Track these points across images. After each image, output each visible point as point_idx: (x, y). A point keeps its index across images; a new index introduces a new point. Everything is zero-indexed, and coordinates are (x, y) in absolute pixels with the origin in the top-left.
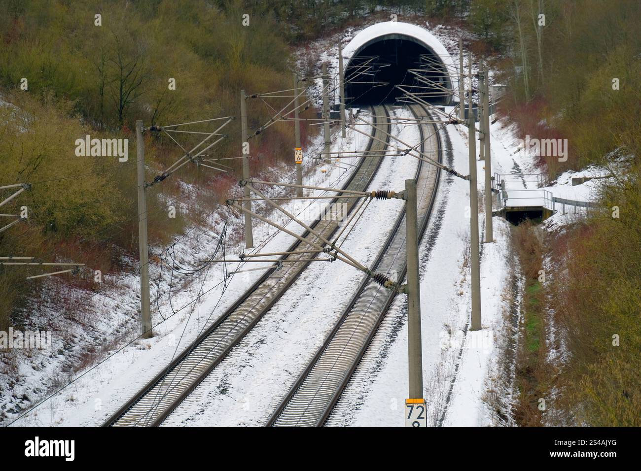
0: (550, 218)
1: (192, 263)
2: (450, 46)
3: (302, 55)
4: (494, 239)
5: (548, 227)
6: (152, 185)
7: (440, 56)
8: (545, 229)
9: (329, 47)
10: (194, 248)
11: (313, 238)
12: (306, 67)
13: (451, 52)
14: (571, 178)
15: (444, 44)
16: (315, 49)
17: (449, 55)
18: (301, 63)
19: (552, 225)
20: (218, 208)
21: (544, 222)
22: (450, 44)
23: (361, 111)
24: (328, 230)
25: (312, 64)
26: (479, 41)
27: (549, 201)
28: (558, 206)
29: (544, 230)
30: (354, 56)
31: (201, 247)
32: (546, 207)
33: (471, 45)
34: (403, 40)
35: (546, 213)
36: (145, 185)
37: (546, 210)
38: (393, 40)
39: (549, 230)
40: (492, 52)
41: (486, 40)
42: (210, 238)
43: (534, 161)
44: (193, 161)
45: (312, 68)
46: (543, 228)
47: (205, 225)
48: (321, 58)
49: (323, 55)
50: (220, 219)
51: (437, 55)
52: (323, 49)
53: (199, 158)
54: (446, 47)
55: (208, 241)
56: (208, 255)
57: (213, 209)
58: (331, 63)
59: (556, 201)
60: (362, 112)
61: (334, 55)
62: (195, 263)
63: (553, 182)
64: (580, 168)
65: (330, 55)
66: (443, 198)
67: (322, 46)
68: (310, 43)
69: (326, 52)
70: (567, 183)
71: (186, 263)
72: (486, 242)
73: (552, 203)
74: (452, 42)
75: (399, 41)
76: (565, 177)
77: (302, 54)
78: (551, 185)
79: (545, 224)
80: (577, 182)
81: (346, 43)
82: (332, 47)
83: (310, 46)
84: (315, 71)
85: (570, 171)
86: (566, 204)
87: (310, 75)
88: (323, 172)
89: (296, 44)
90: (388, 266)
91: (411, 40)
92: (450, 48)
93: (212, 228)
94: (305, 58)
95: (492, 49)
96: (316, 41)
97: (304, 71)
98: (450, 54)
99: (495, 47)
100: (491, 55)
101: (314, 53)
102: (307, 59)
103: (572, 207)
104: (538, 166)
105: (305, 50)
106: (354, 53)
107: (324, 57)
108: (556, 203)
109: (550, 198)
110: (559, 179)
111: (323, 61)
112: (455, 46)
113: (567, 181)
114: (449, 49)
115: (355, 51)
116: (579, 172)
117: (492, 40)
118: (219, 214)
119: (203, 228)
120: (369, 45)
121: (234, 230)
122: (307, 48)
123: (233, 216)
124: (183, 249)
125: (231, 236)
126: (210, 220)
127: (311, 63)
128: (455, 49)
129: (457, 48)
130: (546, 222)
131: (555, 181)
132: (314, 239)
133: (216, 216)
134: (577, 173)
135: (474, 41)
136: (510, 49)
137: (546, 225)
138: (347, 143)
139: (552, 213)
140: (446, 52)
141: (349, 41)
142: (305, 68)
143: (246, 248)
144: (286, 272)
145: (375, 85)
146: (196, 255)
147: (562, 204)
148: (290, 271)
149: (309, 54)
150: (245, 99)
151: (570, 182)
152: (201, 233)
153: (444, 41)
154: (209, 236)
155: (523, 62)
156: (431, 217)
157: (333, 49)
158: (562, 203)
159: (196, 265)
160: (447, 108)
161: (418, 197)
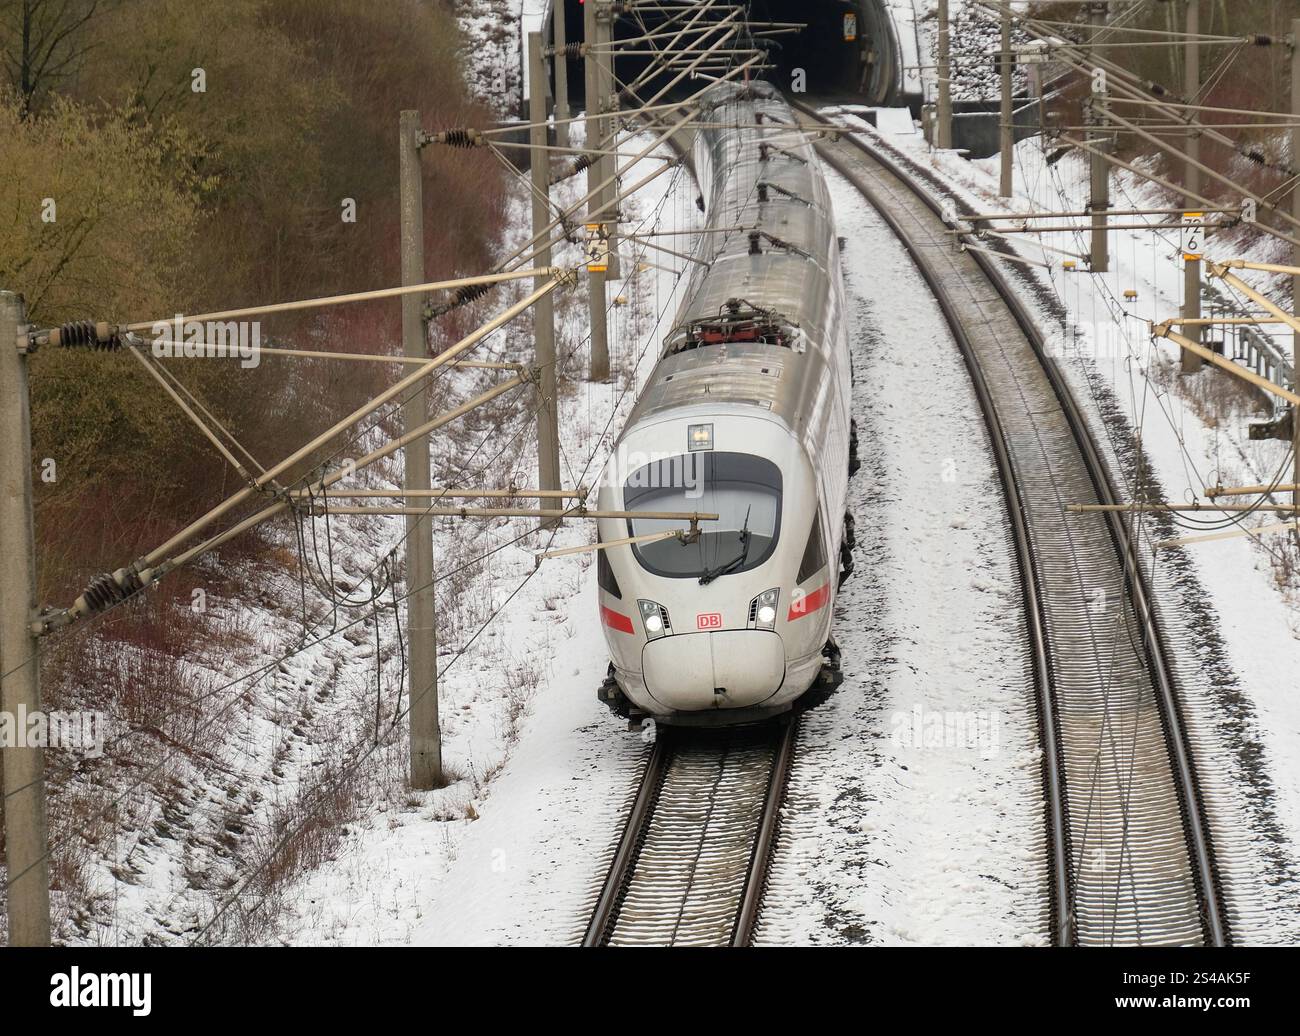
66: (1089, 382)
90: (1069, 580)
143: (544, 528)
160: (884, 115)
161: (1003, 380)
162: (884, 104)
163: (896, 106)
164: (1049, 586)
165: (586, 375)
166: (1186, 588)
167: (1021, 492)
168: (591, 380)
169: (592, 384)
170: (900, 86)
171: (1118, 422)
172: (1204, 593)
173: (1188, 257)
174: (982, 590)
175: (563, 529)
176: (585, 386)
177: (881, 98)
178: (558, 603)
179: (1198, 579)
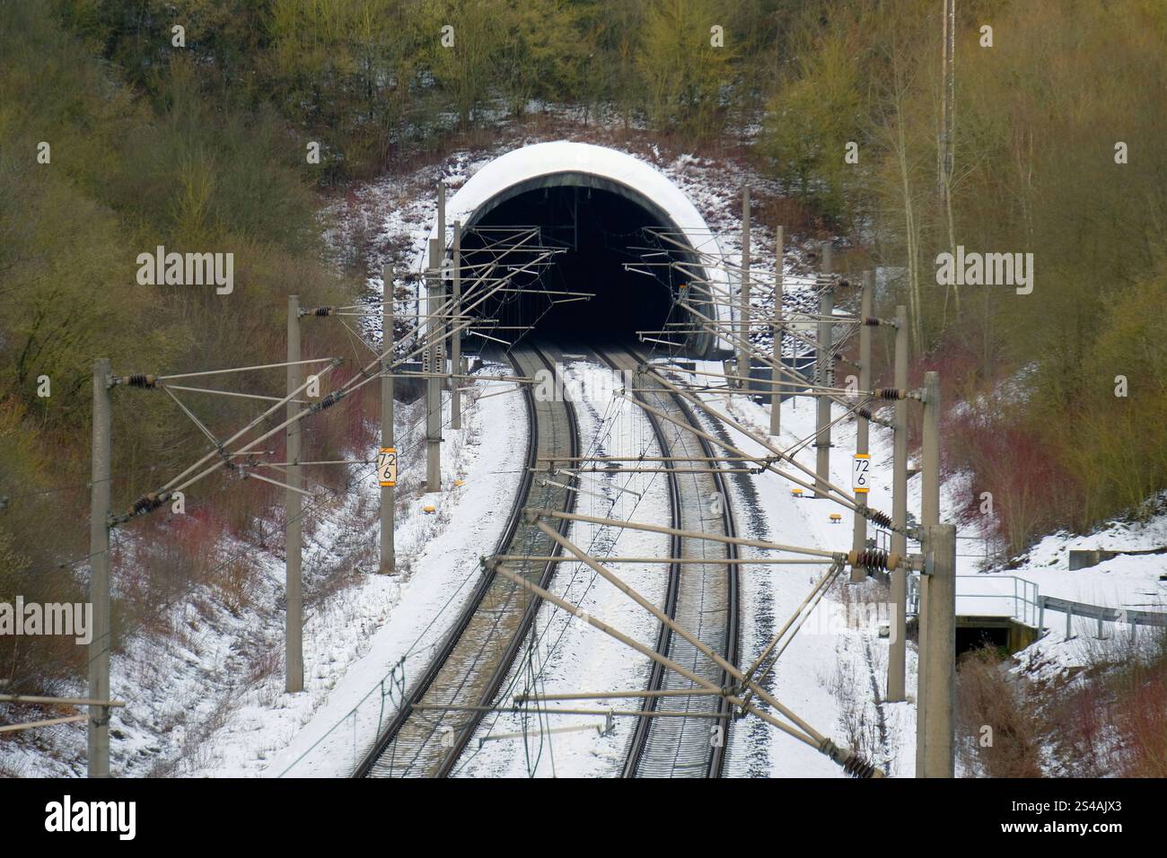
0: (1033, 648)
1: (151, 723)
2: (711, 209)
3: (339, 216)
4: (906, 695)
5: (1029, 669)
6: (125, 521)
7: (685, 232)
8: (1020, 673)
9: (406, 198)
10: (151, 687)
11: (458, 672)
12: (348, 247)
13: (714, 225)
14: (1067, 551)
15: (696, 202)
16: (372, 203)
17: (708, 232)
18: (336, 237)
19: (1041, 665)
20: (192, 591)
21: (1015, 656)
22: (710, 205)
23: (485, 362)
24: (490, 654)
25: (363, 241)
26: (782, 202)
27: (1030, 608)
28: (1054, 619)
29: (1020, 675)
30: (470, 223)
31: (164, 685)
32: (1020, 620)
33: (763, 209)
34: (594, 191)
35: (1018, 635)
36: (111, 521)
37: (1020, 627)
38: (569, 189)
39: (1034, 677)
40: (816, 229)
41: (802, 198)
42: (182, 665)
43: (954, 505)
44: (229, 466)
45: (361, 250)
46: (1014, 670)
47: (167, 630)
48: (385, 225)
49: (392, 219)
50: (199, 617)
51: (678, 230)
52: (391, 202)
53: (250, 459)
54: (701, 212)
55: (179, 671)
56: (185, 706)
57: (181, 590)
58: (411, 240)
59: (1047, 606)
60: (488, 365)
61: (419, 220)
62: (156, 724)
63: (1018, 559)
64: (1087, 527)
65: (408, 221)
66: (759, 588)
67: (389, 196)
68: (360, 187)
69: (398, 212)
70: (1056, 562)
71: (137, 725)
72: (888, 701)
73: (1038, 610)
74: (715, 200)
75: (583, 190)
76: (1050, 547)
77: (339, 213)
78: (1014, 566)
79: (1018, 662)
80: (1082, 560)
81: (451, 191)
82: (414, 200)
83: (358, 194)
84: (371, 259)
85: (1062, 532)
86: (1074, 612)
87: (359, 268)
88: (428, 512)
89: (324, 188)
90: (669, 750)
91: (614, 190)
92: (711, 214)
93: (183, 641)
94: (346, 224)
95: (817, 221)
96: (374, 183)
97: (343, 256)
98: (711, 229)
99: (824, 216)
100: (815, 236)
101: (369, 213)
102: (351, 228)
103: (1092, 623)
104: (969, 517)
105: (346, 204)
106: (468, 216)
107: (394, 225)
108: (1045, 610)
109: (1030, 597)
110: (1032, 553)
111: (390, 234)
112: (723, 210)
113: (1055, 558)
114: (709, 217)
115: (473, 211)
116: (1086, 536)
117: (818, 199)
118: (195, 604)
119: (163, 639)
120: (507, 197)
121: (234, 646)
122: (352, 199)
123: (226, 612)
124: (125, 688)
125: (229, 661)
126: (176, 619)
127: (361, 238)
128: (724, 218)
129: (729, 215)
130: (1021, 658)
131: (1024, 556)
132: (462, 677)
133: (191, 609)
134: (1080, 539)
135: (771, 198)
136: (862, 222)
137: (1024, 665)
138: (469, 443)
139: (1034, 635)
140: (703, 224)
141: (458, 186)
142: (344, 249)
143: (287, 691)
144: (417, 754)
145: (555, 297)
146: (157, 705)
147: (1065, 615)
148: (424, 752)
149: (356, 215)
150: (299, 319)
151: (1064, 559)
152: (160, 650)
153: (696, 196)
154: (180, 658)
155: (910, 257)
156: (744, 633)
157: (417, 203)
158: (1063, 610)
159: (159, 728)
160: (701, 365)
161: (694, 584)
162: (703, 358)
163: (712, 360)
164: (650, 754)
165: (376, 568)
166: (755, 759)
167: (665, 676)
168: (380, 573)
169: (378, 576)
170: (716, 344)
171: (766, 621)
172: (768, 764)
173: (857, 491)
174: (596, 756)
175: (302, 693)
176: (372, 577)
177: (702, 352)
178: (268, 754)
179: (769, 752)
